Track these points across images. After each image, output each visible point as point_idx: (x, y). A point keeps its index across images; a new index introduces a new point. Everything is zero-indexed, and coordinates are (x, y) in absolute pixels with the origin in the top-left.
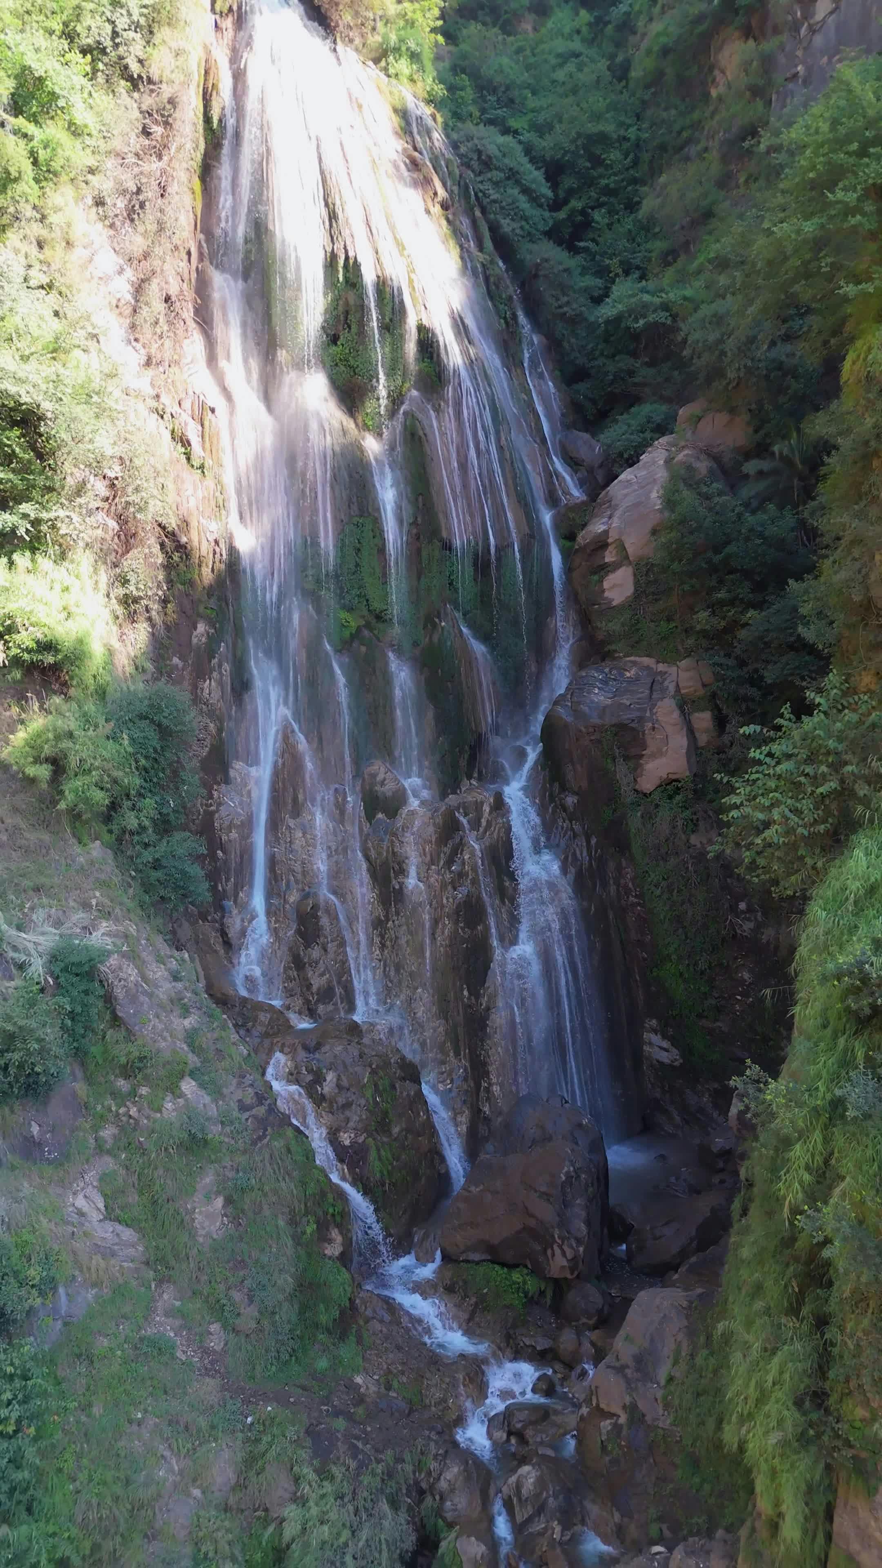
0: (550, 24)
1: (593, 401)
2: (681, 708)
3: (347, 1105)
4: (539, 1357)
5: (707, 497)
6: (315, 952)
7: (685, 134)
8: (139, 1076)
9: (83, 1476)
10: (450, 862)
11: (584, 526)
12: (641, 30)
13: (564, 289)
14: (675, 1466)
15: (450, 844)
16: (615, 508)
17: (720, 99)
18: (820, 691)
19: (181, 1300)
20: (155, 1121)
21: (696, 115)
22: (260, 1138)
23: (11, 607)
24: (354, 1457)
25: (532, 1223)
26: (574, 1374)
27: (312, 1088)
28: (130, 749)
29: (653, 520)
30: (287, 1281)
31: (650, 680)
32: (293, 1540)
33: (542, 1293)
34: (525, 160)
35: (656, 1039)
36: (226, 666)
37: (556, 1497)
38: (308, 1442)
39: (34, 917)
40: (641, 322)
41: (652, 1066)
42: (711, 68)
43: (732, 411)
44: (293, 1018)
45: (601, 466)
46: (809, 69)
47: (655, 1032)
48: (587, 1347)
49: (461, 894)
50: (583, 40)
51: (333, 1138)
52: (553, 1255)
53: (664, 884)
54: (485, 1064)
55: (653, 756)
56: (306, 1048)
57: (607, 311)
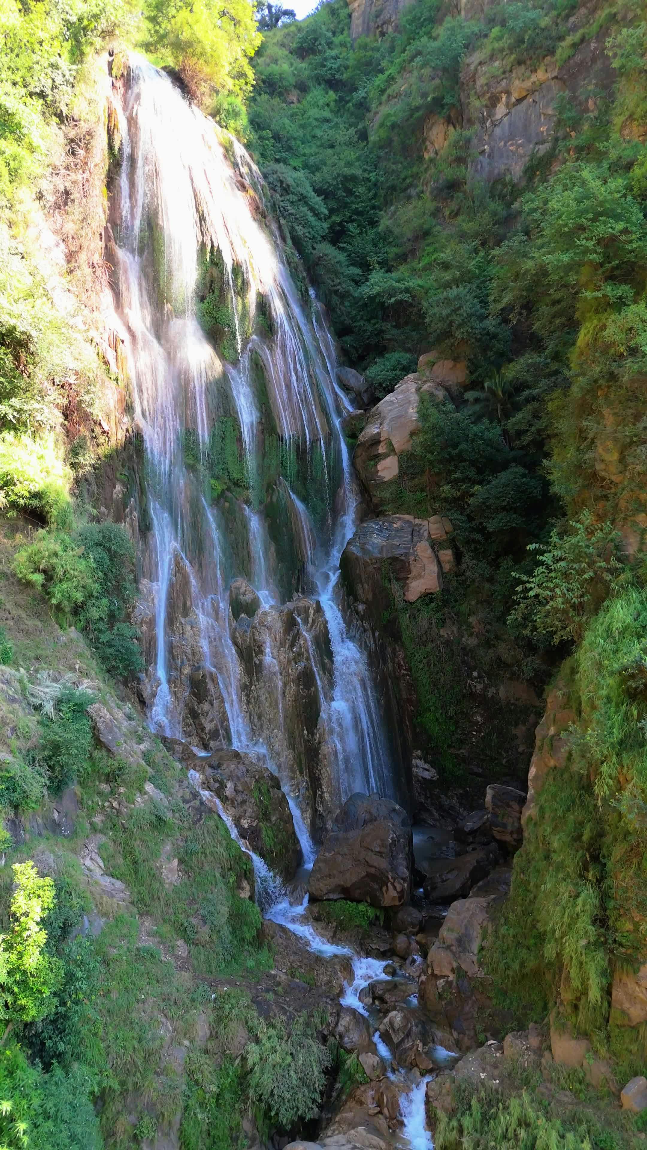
0: (309, 98)
1: (356, 349)
2: (432, 547)
3: (244, 802)
4: (381, 955)
5: (446, 413)
6: (206, 706)
7: (408, 181)
8: (119, 780)
9: (111, 1037)
10: (292, 646)
11: (362, 429)
12: (374, 110)
13: (336, 273)
14: (490, 998)
15: (291, 635)
16: (384, 418)
17: (431, 160)
18: (578, 521)
19: (156, 925)
20: (132, 809)
21: (415, 169)
22: (199, 820)
23: (7, 468)
24: (285, 1014)
25: (373, 870)
26: (408, 962)
27: (219, 792)
28: (94, 565)
29: (411, 427)
30: (225, 910)
31: (410, 529)
32: (255, 1064)
33: (377, 918)
34: (310, 189)
35: (421, 763)
36: (135, 514)
37: (417, 1026)
38: (254, 1007)
39: (39, 676)
40: (393, 300)
41: (418, 780)
42: (424, 141)
43: (456, 359)
44: (195, 750)
45: (366, 391)
46: (492, 149)
47: (420, 758)
48: (414, 946)
49: (301, 666)
50: (331, 111)
51: (237, 824)
52: (387, 890)
53: (425, 661)
54: (318, 779)
55: (415, 578)
56: (211, 766)
57: (366, 291)
